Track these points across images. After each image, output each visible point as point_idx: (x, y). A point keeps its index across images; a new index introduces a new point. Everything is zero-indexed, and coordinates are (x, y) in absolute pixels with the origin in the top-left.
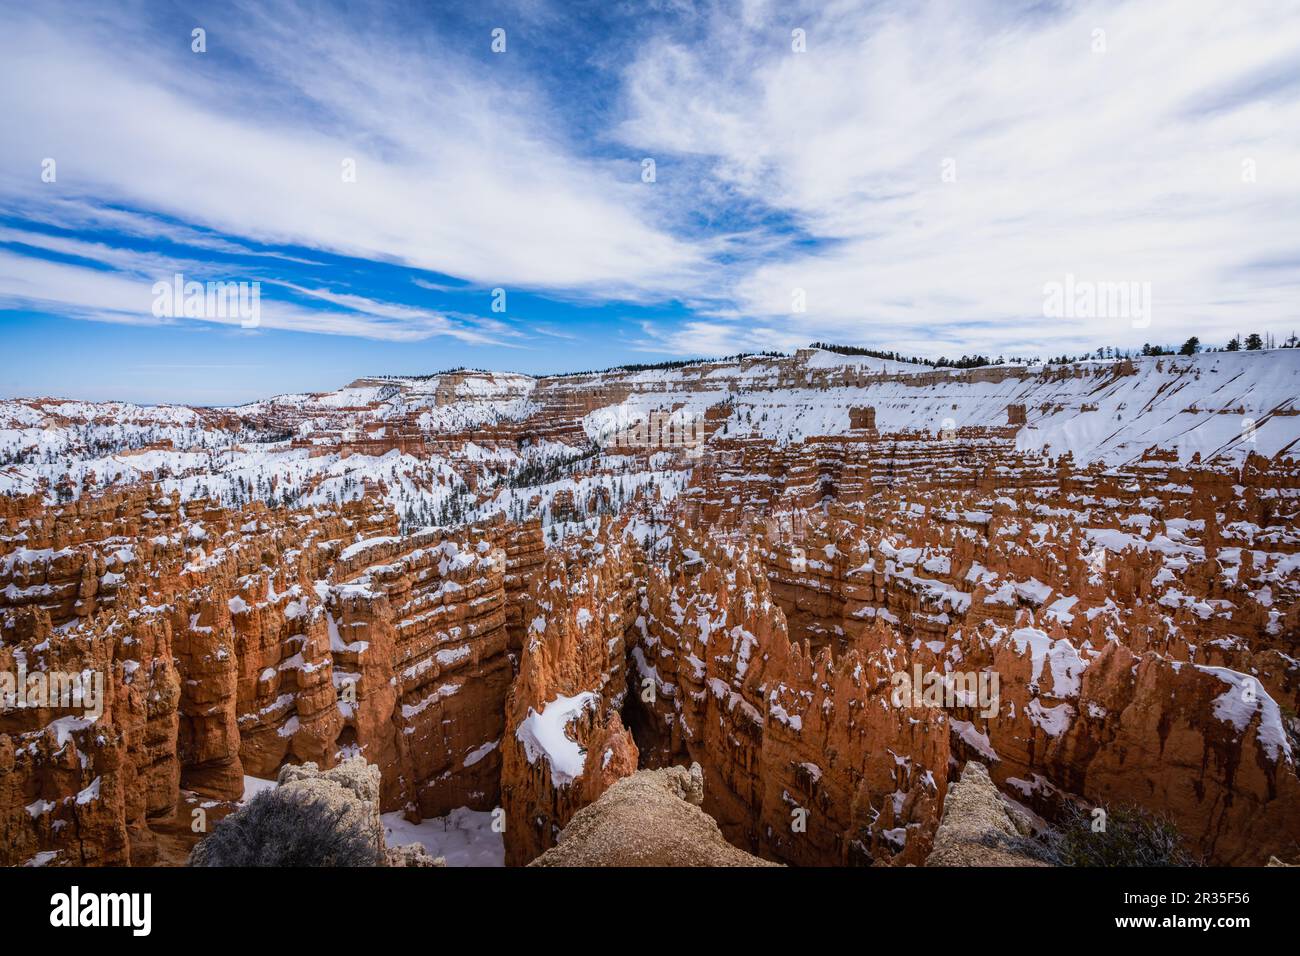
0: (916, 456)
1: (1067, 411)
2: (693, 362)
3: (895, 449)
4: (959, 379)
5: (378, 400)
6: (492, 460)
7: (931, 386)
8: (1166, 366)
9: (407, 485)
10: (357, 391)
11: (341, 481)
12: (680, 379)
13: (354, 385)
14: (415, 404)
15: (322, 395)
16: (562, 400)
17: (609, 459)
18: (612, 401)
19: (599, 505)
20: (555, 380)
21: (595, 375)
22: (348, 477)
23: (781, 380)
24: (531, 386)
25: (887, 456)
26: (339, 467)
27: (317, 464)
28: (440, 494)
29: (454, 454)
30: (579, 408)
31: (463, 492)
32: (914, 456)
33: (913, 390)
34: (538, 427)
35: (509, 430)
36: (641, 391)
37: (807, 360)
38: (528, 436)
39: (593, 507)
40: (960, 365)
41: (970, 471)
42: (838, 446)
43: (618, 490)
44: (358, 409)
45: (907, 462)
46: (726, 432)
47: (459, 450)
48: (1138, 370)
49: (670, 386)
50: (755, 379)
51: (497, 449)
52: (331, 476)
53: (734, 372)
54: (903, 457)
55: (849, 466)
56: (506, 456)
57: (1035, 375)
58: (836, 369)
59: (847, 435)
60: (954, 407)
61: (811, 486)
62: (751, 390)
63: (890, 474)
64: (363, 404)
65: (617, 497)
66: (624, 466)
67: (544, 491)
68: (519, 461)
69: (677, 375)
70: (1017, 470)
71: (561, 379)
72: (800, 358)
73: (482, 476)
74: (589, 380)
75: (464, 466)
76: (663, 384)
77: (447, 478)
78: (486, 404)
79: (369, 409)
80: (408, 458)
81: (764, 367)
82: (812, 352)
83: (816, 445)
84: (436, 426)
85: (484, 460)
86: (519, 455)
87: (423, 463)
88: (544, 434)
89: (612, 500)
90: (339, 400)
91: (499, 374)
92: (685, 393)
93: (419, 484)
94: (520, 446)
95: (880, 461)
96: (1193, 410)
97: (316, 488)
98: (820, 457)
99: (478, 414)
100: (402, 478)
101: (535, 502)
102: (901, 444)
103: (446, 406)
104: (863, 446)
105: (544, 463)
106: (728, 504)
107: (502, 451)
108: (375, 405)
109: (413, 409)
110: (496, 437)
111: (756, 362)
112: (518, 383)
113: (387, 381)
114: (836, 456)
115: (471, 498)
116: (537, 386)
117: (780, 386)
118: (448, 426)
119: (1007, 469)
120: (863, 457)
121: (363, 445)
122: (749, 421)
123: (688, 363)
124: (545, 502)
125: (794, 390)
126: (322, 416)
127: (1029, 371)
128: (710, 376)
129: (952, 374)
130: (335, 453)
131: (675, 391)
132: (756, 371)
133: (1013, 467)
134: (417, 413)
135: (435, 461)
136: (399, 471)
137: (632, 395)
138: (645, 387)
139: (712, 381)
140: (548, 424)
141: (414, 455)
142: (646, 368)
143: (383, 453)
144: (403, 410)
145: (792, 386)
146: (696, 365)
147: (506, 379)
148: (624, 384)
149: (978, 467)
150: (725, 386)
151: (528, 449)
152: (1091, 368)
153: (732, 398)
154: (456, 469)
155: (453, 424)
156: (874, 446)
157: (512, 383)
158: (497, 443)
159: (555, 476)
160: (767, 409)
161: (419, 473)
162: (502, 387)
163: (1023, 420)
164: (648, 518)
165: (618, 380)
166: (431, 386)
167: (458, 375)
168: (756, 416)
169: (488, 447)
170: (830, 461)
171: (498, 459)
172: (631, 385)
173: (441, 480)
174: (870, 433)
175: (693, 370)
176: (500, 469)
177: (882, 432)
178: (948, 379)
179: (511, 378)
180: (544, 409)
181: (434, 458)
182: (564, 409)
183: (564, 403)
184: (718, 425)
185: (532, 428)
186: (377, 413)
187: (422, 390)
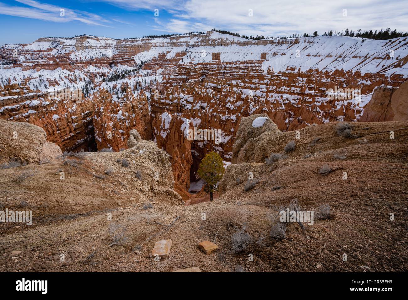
0: (231, 70)
1: (279, 55)
2: (173, 35)
3: (226, 67)
4: (255, 44)
5: (52, 47)
6: (100, 72)
7: (246, 46)
8: (307, 41)
9: (67, 81)
10: (41, 44)
11: (38, 80)
12: (169, 42)
13: (40, 40)
14: (68, 50)
15: (26, 45)
16: (126, 49)
17: (142, 71)
18: (145, 50)
19: (138, 87)
20: (123, 41)
21: (138, 39)
22: (40, 78)
23: (201, 43)
24: (114, 43)
25: (223, 69)
26: (36, 75)
27: (27, 74)
28: (81, 85)
29: (85, 69)
30: (133, 52)
31: (90, 84)
32: (231, 69)
33: (241, 48)
34: (117, 59)
35: (105, 60)
36: (155, 46)
37: (210, 35)
38: (114, 63)
39: (136, 88)
40: (256, 39)
41: (243, 74)
42: (208, 66)
43: (144, 81)
44: (44, 51)
45: (229, 71)
46: (183, 61)
47: (86, 68)
48: (299, 42)
49: (166, 44)
50: (194, 42)
51: (102, 67)
52: (33, 78)
53: (187, 39)
54: (228, 70)
55: (210, 73)
56: (106, 70)
57: (276, 43)
58: (219, 39)
59: (211, 62)
60: (252, 54)
61: (198, 79)
62: (193, 46)
63: (224, 75)
64: (45, 49)
65: (144, 85)
66: (148, 74)
67: (118, 83)
68: (111, 72)
69: (168, 40)
70: (256, 74)
71: (126, 40)
72: (208, 35)
73: (97, 78)
74: (137, 41)
75: (89, 74)
76: (163, 43)
77: (83, 78)
78: (98, 50)
79: (48, 51)
80: (65, 71)
81: (198, 38)
82: (212, 32)
83: (201, 66)
84: (78, 59)
85: (97, 72)
86: (111, 70)
87: (72, 73)
88: (119, 62)
89: (142, 85)
90: (34, 47)
91: (101, 38)
92: (171, 47)
93: (71, 81)
94: (111, 67)
95: (221, 71)
96: (309, 55)
97: (28, 83)
98: (202, 70)
99: (95, 54)
100: (64, 79)
101: (115, 87)
102: (228, 65)
103: (81, 51)
104: (216, 66)
105: (120, 73)
106: (171, 86)
107: (104, 68)
108: (50, 50)
109: (67, 52)
110: (101, 63)
111: (195, 35)
112: (110, 42)
113: (53, 39)
114: (207, 70)
115: (92, 85)
116: (117, 43)
117: (201, 45)
118: (83, 59)
119: (253, 73)
120: (214, 70)
121: (45, 66)
122: (190, 58)
123: (172, 35)
124: (119, 86)
125: (205, 46)
126: (28, 54)
127: (274, 42)
128: (179, 41)
129: (253, 42)
130: (34, 69)
131: (168, 46)
132: (195, 39)
133: (255, 73)
134: (69, 53)
135: (77, 72)
136: (62, 76)
137: (152, 47)
138: (157, 44)
139: (180, 43)
140: (121, 58)
141: (68, 70)
142: (157, 37)
143: (54, 69)
144: (63, 52)
145: (205, 45)
146: (175, 36)
147: (104, 40)
148: (149, 43)
149: (245, 73)
150: (184, 44)
151: (114, 67)
152: (290, 41)
153: (187, 49)
154: (86, 75)
155: (85, 58)
156: (220, 66)
157: (107, 42)
158: (101, 65)
159: (124, 77)
160: (196, 53)
161: (70, 77)
162: (103, 43)
163: (265, 58)
164: (150, 91)
165: (147, 41)
166: (73, 42)
167: (83, 37)
168: (193, 56)
169: (98, 67)
170: (206, 71)
171: (102, 71)
172: (152, 43)
173: (80, 79)
174: (218, 61)
175: (174, 38)
176: (103, 75)
177: (222, 61)
178: (252, 44)
179: (106, 39)
180: (119, 52)
181: (76, 71)
182: (127, 52)
183: (126, 50)
184: (180, 59)
185: (114, 60)
186: (53, 53)
187: (70, 44)
